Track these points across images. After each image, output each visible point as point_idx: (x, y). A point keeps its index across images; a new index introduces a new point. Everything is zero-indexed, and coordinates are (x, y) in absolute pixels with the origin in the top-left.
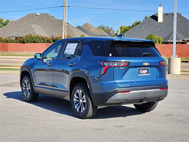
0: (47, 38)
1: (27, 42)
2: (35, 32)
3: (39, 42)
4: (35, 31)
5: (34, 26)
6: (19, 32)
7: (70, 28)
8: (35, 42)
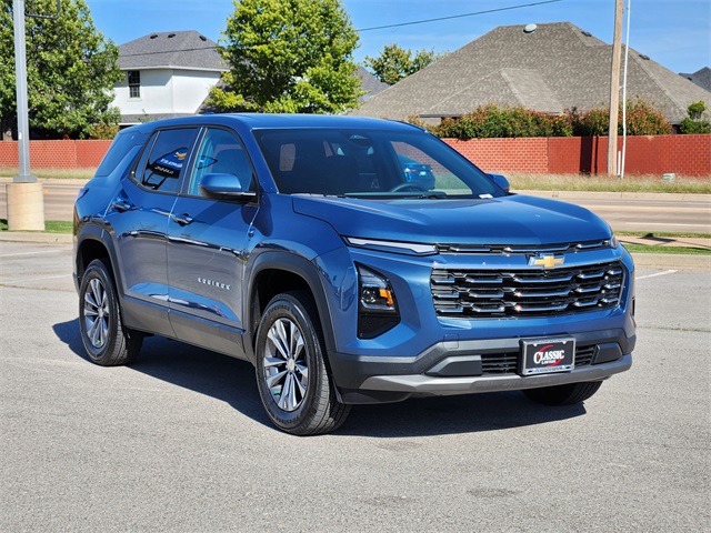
0: (552, 118)
1: (478, 134)
2: (511, 96)
3: (521, 135)
4: (515, 90)
5: (509, 75)
6: (454, 99)
7: (652, 75)
8: (505, 134)
